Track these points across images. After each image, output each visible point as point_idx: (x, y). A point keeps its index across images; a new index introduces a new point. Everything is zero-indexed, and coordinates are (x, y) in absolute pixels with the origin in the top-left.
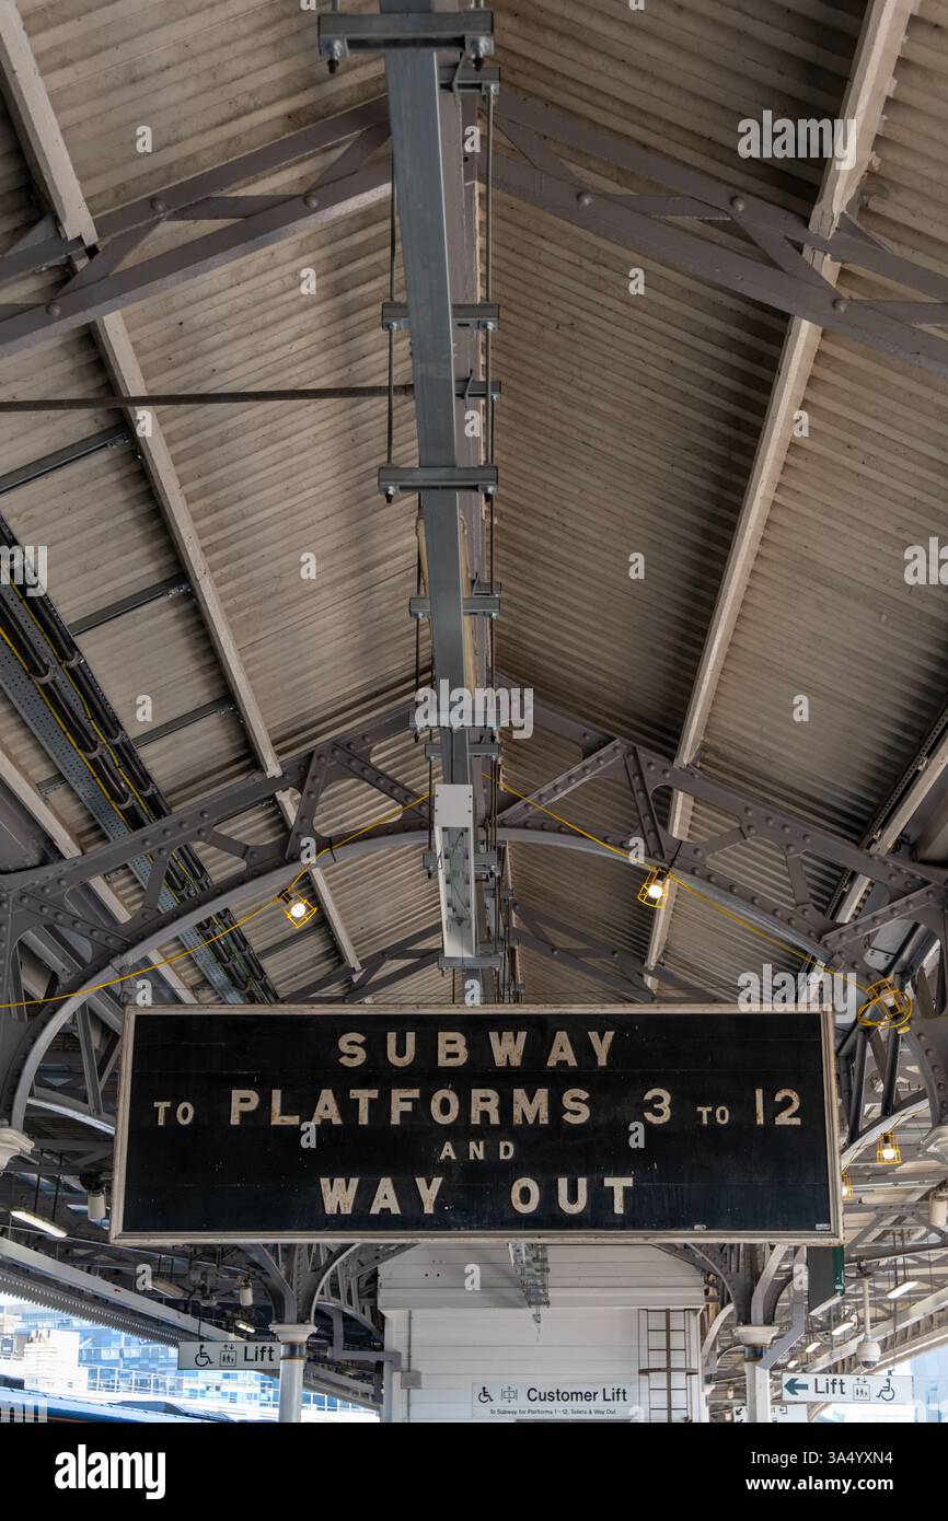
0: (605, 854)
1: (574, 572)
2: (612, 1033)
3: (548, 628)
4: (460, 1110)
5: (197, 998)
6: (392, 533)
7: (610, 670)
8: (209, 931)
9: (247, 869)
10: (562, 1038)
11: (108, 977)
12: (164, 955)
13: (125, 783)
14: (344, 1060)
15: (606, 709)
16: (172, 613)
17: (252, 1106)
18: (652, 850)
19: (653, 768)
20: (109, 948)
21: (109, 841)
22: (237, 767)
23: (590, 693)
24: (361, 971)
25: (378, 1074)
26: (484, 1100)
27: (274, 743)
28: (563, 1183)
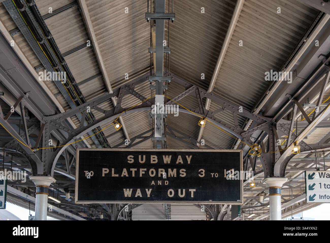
0: (190, 114)
1: (185, 43)
2: (191, 156)
3: (178, 57)
4: (156, 173)
5: (92, 147)
6: (141, 32)
7: (193, 68)
8: (95, 131)
9: (105, 116)
10: (180, 157)
11: (72, 142)
12: (84, 137)
13: (75, 94)
14: (129, 162)
15: (191, 78)
16: (87, 51)
17: (107, 172)
18: (202, 113)
19: (202, 93)
20: (72, 135)
21: (72, 109)
22: (102, 91)
23: (187, 74)
24: (130, 141)
25: (137, 165)
26: (161, 171)
27: (111, 85)
28: (180, 190)
